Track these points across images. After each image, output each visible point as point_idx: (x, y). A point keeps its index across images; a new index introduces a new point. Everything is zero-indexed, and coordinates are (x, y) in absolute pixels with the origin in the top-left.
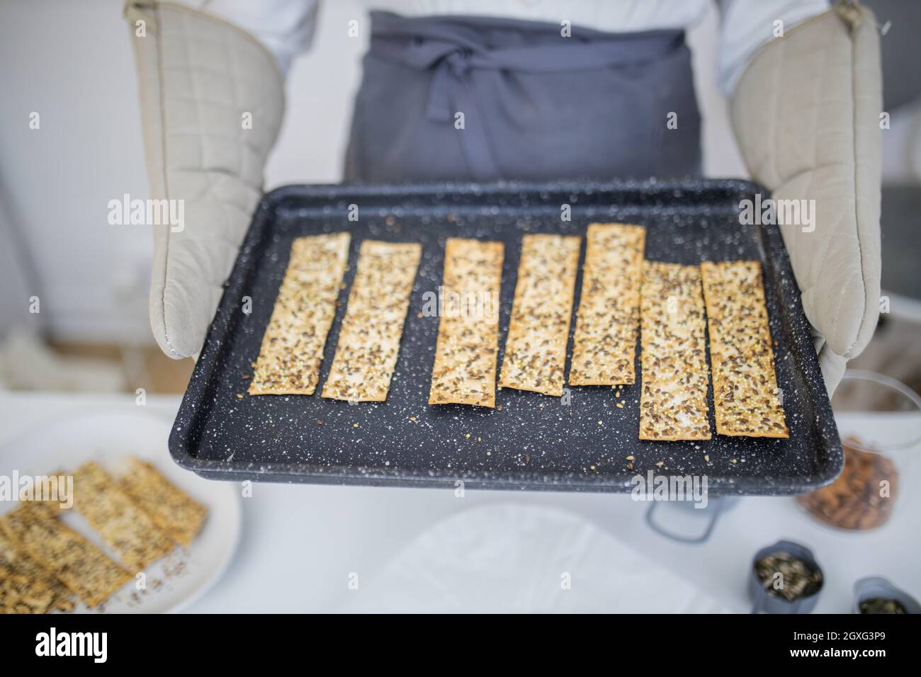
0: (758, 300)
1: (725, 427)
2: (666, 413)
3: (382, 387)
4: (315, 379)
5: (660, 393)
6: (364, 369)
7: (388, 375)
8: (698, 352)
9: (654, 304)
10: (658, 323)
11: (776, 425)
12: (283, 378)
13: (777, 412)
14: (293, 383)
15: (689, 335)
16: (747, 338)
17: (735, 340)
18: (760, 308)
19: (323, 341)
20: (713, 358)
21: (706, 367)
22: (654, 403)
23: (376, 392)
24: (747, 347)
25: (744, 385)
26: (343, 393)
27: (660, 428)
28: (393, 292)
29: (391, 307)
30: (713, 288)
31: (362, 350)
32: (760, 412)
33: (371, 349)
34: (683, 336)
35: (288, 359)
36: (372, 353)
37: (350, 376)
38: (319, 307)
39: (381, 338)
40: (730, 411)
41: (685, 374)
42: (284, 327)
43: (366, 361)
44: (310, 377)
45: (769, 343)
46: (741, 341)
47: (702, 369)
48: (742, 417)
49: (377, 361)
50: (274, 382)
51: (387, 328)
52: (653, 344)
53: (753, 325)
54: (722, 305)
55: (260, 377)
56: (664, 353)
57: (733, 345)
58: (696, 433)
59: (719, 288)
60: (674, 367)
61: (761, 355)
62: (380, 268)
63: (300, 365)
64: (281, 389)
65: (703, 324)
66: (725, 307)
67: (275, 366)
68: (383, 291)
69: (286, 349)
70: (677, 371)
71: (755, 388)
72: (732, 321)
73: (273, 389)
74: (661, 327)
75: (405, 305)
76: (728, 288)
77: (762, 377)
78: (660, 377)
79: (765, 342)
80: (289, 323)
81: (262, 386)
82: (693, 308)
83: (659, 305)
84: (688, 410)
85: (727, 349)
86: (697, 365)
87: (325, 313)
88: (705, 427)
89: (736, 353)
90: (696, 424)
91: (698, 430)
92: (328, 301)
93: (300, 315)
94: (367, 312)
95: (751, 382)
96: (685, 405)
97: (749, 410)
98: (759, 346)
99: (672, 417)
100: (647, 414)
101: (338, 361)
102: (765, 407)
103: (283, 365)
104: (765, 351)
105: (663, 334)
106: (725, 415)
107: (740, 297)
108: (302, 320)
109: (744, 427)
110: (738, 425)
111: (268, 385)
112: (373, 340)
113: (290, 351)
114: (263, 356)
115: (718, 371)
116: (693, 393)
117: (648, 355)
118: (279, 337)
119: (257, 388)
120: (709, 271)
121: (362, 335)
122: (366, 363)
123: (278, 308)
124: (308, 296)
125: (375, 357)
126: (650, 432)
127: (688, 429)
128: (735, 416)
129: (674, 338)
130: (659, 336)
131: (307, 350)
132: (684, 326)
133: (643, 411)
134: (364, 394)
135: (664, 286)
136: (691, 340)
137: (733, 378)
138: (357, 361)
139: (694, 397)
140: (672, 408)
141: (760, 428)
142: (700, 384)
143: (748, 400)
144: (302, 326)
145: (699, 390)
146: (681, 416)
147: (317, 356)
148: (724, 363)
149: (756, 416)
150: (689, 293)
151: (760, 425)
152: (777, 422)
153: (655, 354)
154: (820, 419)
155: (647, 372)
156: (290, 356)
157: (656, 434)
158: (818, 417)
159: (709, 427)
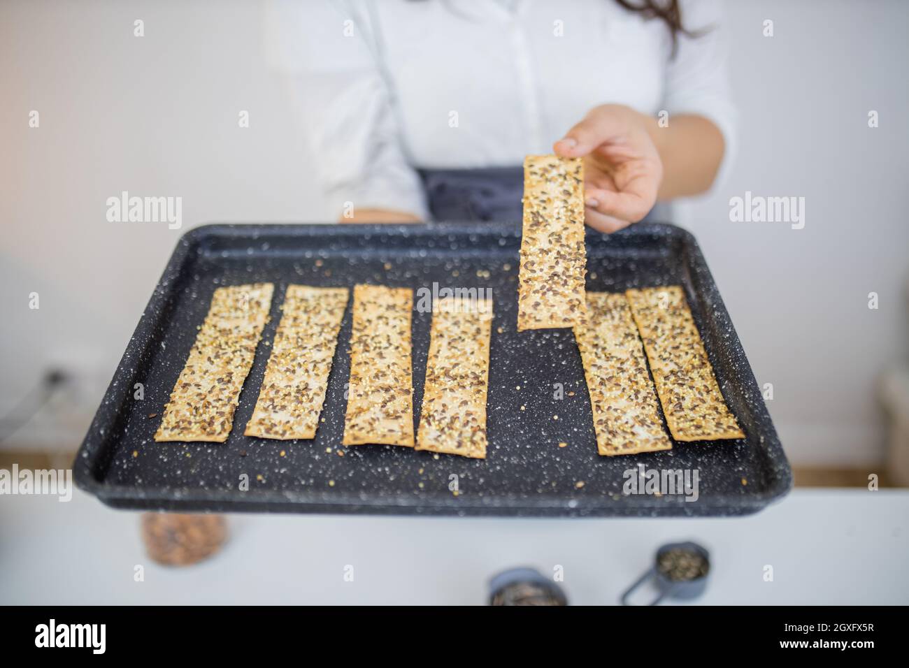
0: (687, 320)
1: (681, 433)
2: (622, 428)
3: (310, 424)
4: (228, 427)
5: (611, 410)
6: (291, 407)
7: (316, 412)
8: (640, 370)
9: (589, 330)
10: (596, 346)
11: (729, 427)
12: (193, 424)
13: (728, 417)
14: (205, 429)
15: (629, 355)
16: (683, 354)
17: (672, 356)
18: (689, 327)
19: (240, 388)
20: (654, 374)
21: (650, 383)
22: (608, 419)
23: (304, 429)
24: (684, 362)
25: (690, 397)
26: (268, 431)
27: (619, 443)
28: (321, 333)
29: (318, 347)
30: (641, 313)
31: (289, 388)
32: (711, 417)
33: (298, 387)
34: (624, 357)
35: (200, 405)
36: (298, 391)
37: (276, 414)
38: (238, 354)
39: (309, 376)
40: (682, 419)
41: (633, 391)
42: (198, 374)
43: (293, 398)
44: (223, 424)
45: (705, 356)
46: (679, 357)
47: (647, 386)
48: (695, 423)
49: (304, 399)
50: (183, 428)
51: (315, 366)
52: (595, 365)
53: (686, 342)
54: (653, 326)
55: (168, 423)
56: (607, 374)
57: (672, 361)
58: (656, 443)
59: (648, 312)
60: (620, 385)
61: (700, 368)
62: (306, 311)
63: (212, 411)
64: (190, 435)
65: (640, 345)
66: (656, 328)
67: (186, 412)
68: (310, 332)
69: (199, 394)
70: (624, 389)
71: (701, 398)
72: (665, 340)
73: (181, 435)
74: (600, 350)
75: (336, 343)
76: (656, 311)
77: (705, 386)
78: (608, 395)
79: (701, 356)
80: (204, 369)
81: (170, 432)
82: (627, 332)
83: (594, 330)
84: (643, 423)
85: (667, 364)
86: (642, 382)
87: (243, 360)
88: (664, 437)
89: (676, 368)
90: (654, 435)
91: (658, 441)
92: (246, 349)
93: (216, 361)
94: (293, 351)
95: (697, 393)
96: (639, 419)
97: (700, 416)
98: (697, 360)
99: (629, 430)
100: (602, 431)
101: (262, 399)
102: (715, 413)
103: (194, 411)
104: (703, 364)
105: (603, 356)
106: (678, 423)
107: (668, 318)
108: (218, 365)
109: (699, 431)
110: (693, 430)
111: (177, 431)
112: (299, 379)
113: (203, 397)
114: (173, 402)
115: (662, 385)
116: (643, 408)
117: (593, 376)
118: (192, 383)
119: (163, 435)
120: (634, 297)
121: (288, 373)
122: (293, 401)
123: (193, 353)
124: (227, 343)
125: (303, 395)
126: (609, 447)
127: (647, 441)
128: (688, 423)
129: (615, 359)
130: (599, 358)
131: (220, 397)
132: (622, 347)
133: (598, 429)
134: (291, 432)
135: (595, 313)
136: (632, 360)
137: (677, 389)
138: (283, 399)
139: (645, 412)
140: (627, 423)
141: (716, 431)
142: (648, 399)
143: (697, 409)
144: (218, 373)
145: (649, 405)
146: (638, 429)
147: (232, 402)
148: (666, 378)
149: (709, 422)
150: (621, 318)
151: (715, 429)
152: (730, 425)
153: (599, 374)
154: (765, 439)
155: (595, 392)
156: (202, 402)
157: (616, 449)
158: (762, 438)
159: (667, 437)
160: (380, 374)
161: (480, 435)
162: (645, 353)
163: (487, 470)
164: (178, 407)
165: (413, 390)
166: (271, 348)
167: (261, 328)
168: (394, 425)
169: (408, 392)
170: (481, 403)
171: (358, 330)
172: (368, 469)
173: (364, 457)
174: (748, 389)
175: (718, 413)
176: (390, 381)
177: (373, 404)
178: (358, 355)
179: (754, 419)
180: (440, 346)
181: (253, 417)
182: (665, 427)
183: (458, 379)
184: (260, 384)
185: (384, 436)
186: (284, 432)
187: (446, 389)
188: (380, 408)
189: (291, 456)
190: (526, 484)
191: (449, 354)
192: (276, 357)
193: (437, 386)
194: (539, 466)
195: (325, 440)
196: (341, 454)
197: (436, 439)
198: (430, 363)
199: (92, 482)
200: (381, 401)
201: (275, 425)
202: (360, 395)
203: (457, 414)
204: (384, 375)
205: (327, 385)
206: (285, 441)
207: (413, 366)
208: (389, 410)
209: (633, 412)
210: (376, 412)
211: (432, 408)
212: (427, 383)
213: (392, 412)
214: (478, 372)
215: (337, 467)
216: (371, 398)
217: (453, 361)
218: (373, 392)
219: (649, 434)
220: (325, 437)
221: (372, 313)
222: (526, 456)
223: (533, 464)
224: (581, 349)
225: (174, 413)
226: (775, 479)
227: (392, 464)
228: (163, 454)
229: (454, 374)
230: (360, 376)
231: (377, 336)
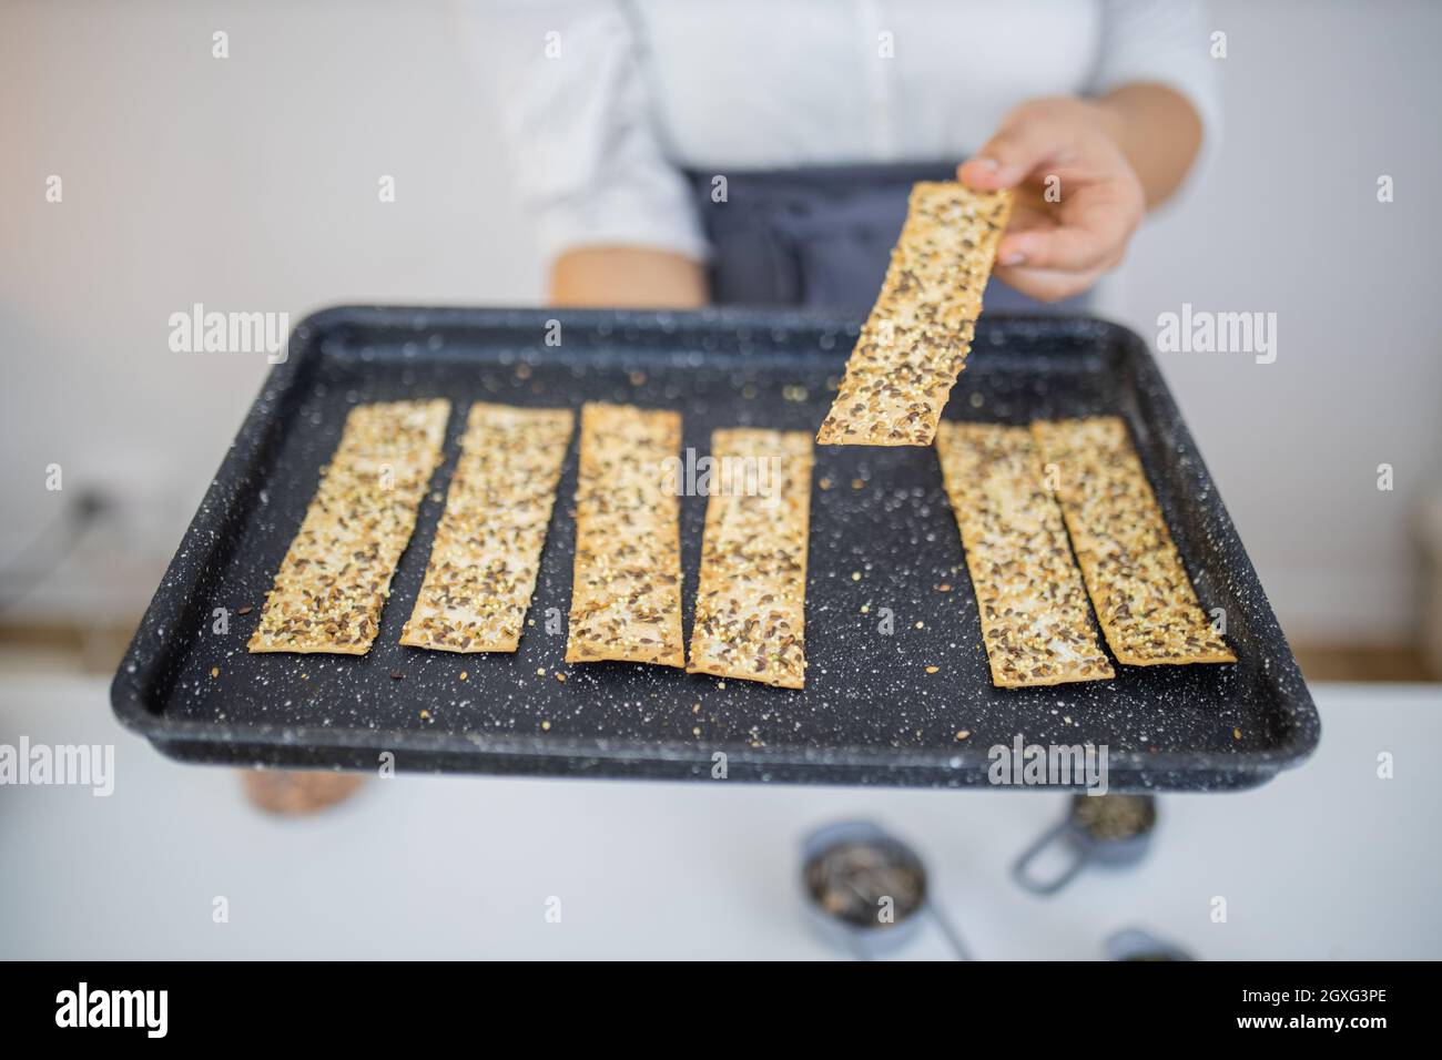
0: (1133, 473)
1: (1131, 653)
2: (1030, 643)
3: (510, 628)
4: (372, 631)
5: (1012, 615)
6: (478, 600)
7: (520, 610)
8: (1058, 552)
9: (971, 485)
10: (984, 511)
11: (1209, 645)
12: (313, 625)
13: (1205, 628)
14: (333, 634)
15: (1039, 527)
16: (1127, 528)
17: (1110, 531)
18: (1137, 484)
19: (392, 568)
20: (1081, 559)
21: (1075, 572)
22: (1006, 630)
23: (500, 636)
24: (1131, 540)
25: (1141, 596)
26: (438, 639)
27: (1026, 667)
28: (526, 483)
29: (523, 504)
30: (1057, 460)
31: (474, 570)
32: (1178, 629)
33: (489, 568)
34: (1031, 528)
35: (325, 595)
36: (490, 575)
37: (452, 612)
38: (389, 513)
39: (508, 551)
40: (1130, 631)
41: (1047, 585)
42: (321, 544)
43: (480, 586)
44: (363, 626)
45: (1165, 531)
46: (1122, 531)
47: (1071, 576)
48: (1152, 637)
49: (500, 588)
50: (296, 632)
51: (518, 535)
52: (983, 543)
53: (1133, 508)
54: (1077, 481)
55: (271, 623)
56: (1005, 556)
57: (1110, 537)
58: (1090, 669)
59: (1068, 460)
60: (1026, 575)
61: (1158, 550)
62: (503, 446)
63: (346, 606)
64: (309, 642)
65: (1055, 511)
67: (301, 606)
68: (508, 480)
69: (324, 578)
70: (1032, 582)
71: (1160, 597)
72: (1098, 503)
73: (293, 642)
74: (991, 518)
75: (551, 499)
76: (1081, 460)
77: (1167, 580)
78: (1006, 590)
80: (333, 537)
81: (274, 638)
82: (1036, 490)
83: (980, 486)
84: (1065, 635)
85: (1101, 544)
86: (1062, 571)
87: (398, 523)
88: (1100, 659)
89: (1116, 550)
90: (1084, 656)
91: (1091, 665)
92: (403, 505)
93: (353, 524)
94: (480, 510)
95: (1153, 589)
96: (1059, 630)
97: (1160, 627)
98: (1151, 536)
99: (1043, 648)
100: (998, 648)
101: (429, 587)
102: (1184, 622)
103: (315, 605)
104: (1162, 543)
105: (996, 528)
106: (1124, 638)
107: (1102, 470)
108: (355, 531)
109: (1161, 651)
110: (1149, 648)
111: (285, 636)
112: (492, 554)
113: (330, 581)
114: (279, 589)
115: (1094, 575)
116: (1065, 612)
117: (979, 560)
118: (312, 559)
119: (263, 641)
120: (1046, 436)
121: (473, 546)
122: (481, 591)
123: (314, 512)
124: (370, 496)
125: (497, 582)
126: (1010, 674)
127: (1074, 665)
128: (1141, 637)
129: (1016, 533)
130: (991, 530)
131: (360, 582)
132: (1027, 514)
133: (991, 645)
134: (477, 640)
135: (982, 460)
136: (1043, 537)
137: (1120, 583)
138: (465, 587)
139: (1069, 618)
140: (1038, 635)
141: (1188, 650)
142: (1073, 598)
143: (1154, 614)
144: (355, 543)
145: (1074, 608)
146: (1057, 645)
147: (378, 591)
148: (1102, 564)
149: (1174, 636)
150: (1025, 468)
151: (1186, 646)
152: (1211, 641)
153: (989, 557)
154: (1271, 663)
155: (983, 585)
156: (329, 589)
157: (1022, 677)
158: (1267, 661)
159: (1107, 659)
160: (626, 550)
161: (795, 650)
162: (1065, 526)
163: (807, 708)
164: (287, 598)
165: (680, 576)
166: (443, 504)
167: (427, 473)
168: (652, 632)
169: (672, 579)
170: (794, 600)
171: (590, 478)
172: (608, 703)
173: (600, 684)
174: (1241, 583)
175: (1189, 622)
176: (642, 561)
177: (615, 598)
178: (589, 519)
179: (1253, 631)
180: (726, 507)
181: (413, 616)
182: (1102, 642)
183: (757, 560)
184: (426, 563)
185: (635, 649)
186: (467, 641)
187: (735, 576)
188: (626, 604)
189: (477, 680)
190: (871, 731)
191: (740, 518)
192: (452, 519)
193: (721, 570)
194: (893, 704)
195: (534, 655)
196: (561, 678)
197: (722, 656)
198: (708, 534)
199: (143, 714)
200: (628, 592)
201: (452, 630)
202: (594, 583)
203: (756, 615)
204: (633, 550)
205: (537, 565)
206: (465, 654)
207: (682, 538)
208: (643, 608)
209: (1047, 618)
210: (620, 610)
211: (713, 606)
212: (705, 566)
213: (646, 611)
214: (789, 549)
215: (555, 700)
216: (612, 588)
217: (748, 531)
218: (615, 578)
219: (1078, 655)
220: (535, 650)
221: (612, 452)
222: (870, 686)
223: (882, 700)
224: (960, 516)
225: (280, 606)
226: (1291, 728)
227: (648, 695)
228: (262, 674)
229: (750, 552)
230: (592, 553)
231: (620, 489)
